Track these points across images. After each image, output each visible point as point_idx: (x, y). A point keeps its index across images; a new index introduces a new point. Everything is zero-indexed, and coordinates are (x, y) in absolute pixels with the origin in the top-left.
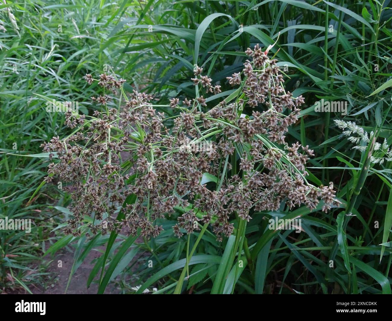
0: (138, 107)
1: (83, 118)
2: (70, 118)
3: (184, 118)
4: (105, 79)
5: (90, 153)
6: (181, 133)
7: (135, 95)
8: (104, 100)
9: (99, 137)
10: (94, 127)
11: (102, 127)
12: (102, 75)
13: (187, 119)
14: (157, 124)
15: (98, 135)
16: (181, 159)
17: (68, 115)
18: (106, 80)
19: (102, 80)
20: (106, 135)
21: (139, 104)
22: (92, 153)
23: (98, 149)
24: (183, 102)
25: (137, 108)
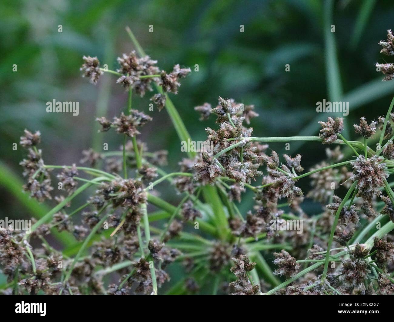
0: (237, 144)
1: (73, 175)
2: (36, 174)
3: (361, 171)
4: (134, 67)
5: (87, 269)
6: (349, 210)
7: (225, 110)
8: (132, 124)
9: (121, 225)
10: (107, 198)
11: (130, 197)
12: (126, 57)
13: (368, 173)
14: (285, 187)
15: (118, 221)
16: (349, 279)
17: (31, 168)
18: (135, 70)
19: (125, 71)
20: (138, 219)
21: (238, 136)
22: (92, 268)
23: (113, 258)
24: (356, 126)
25: (233, 146)
